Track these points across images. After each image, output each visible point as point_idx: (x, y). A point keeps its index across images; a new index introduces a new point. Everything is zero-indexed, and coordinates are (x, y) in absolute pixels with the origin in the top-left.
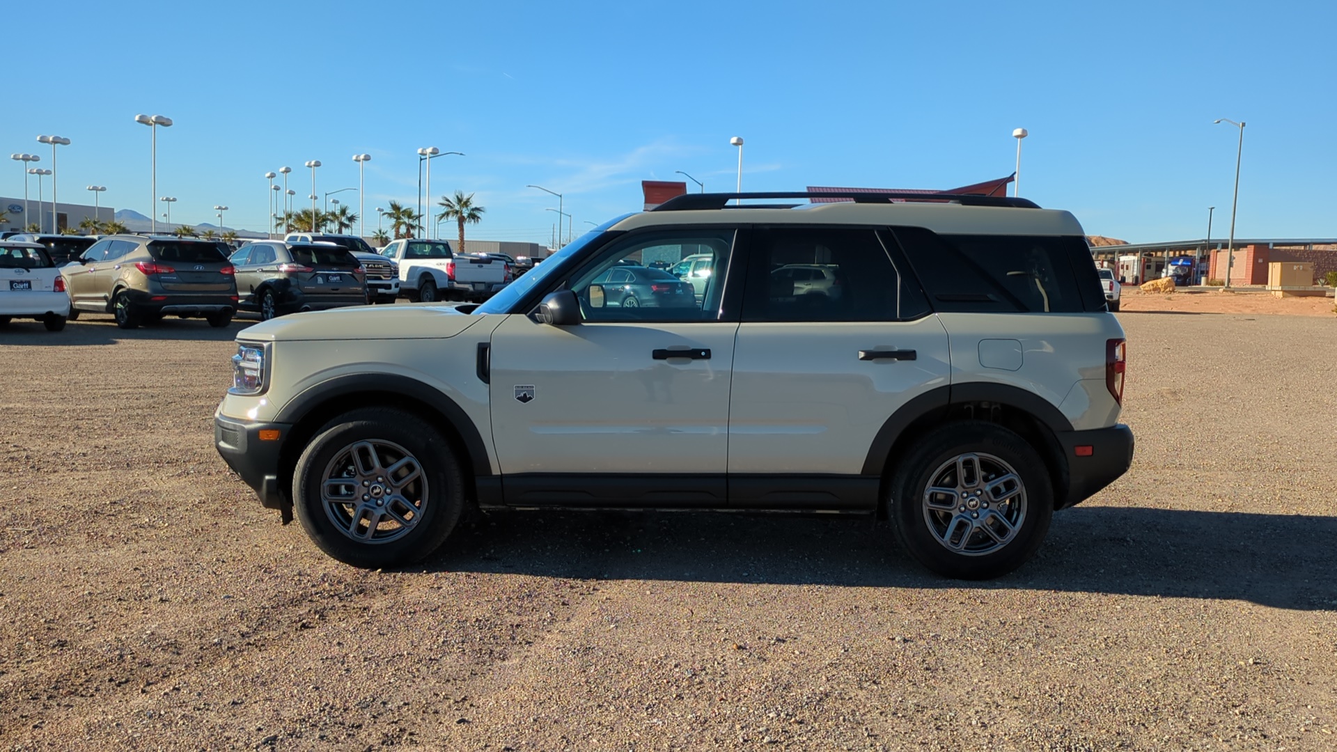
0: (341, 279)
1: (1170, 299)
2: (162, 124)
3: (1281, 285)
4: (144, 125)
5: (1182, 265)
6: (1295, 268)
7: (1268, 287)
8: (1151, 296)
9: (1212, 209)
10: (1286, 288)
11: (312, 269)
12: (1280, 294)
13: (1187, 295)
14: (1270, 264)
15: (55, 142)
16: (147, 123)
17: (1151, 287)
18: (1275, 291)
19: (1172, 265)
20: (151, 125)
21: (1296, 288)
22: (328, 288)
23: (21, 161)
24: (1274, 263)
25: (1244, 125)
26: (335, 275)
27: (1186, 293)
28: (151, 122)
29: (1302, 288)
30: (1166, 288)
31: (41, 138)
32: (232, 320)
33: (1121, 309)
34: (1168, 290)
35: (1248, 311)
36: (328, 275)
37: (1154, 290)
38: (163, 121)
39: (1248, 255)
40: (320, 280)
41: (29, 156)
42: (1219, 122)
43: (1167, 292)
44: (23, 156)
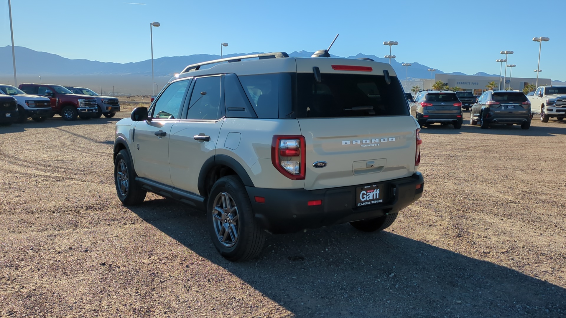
0: (514, 107)
2: (545, 40)
4: (537, 42)
11: (499, 103)
15: (507, 53)
16: (538, 41)
20: (540, 41)
22: (507, 112)
23: (500, 62)
26: (511, 106)
28: (539, 40)
31: (502, 52)
32: (462, 125)
36: (508, 105)
38: (544, 39)
40: (503, 108)
41: (503, 60)
44: (501, 60)
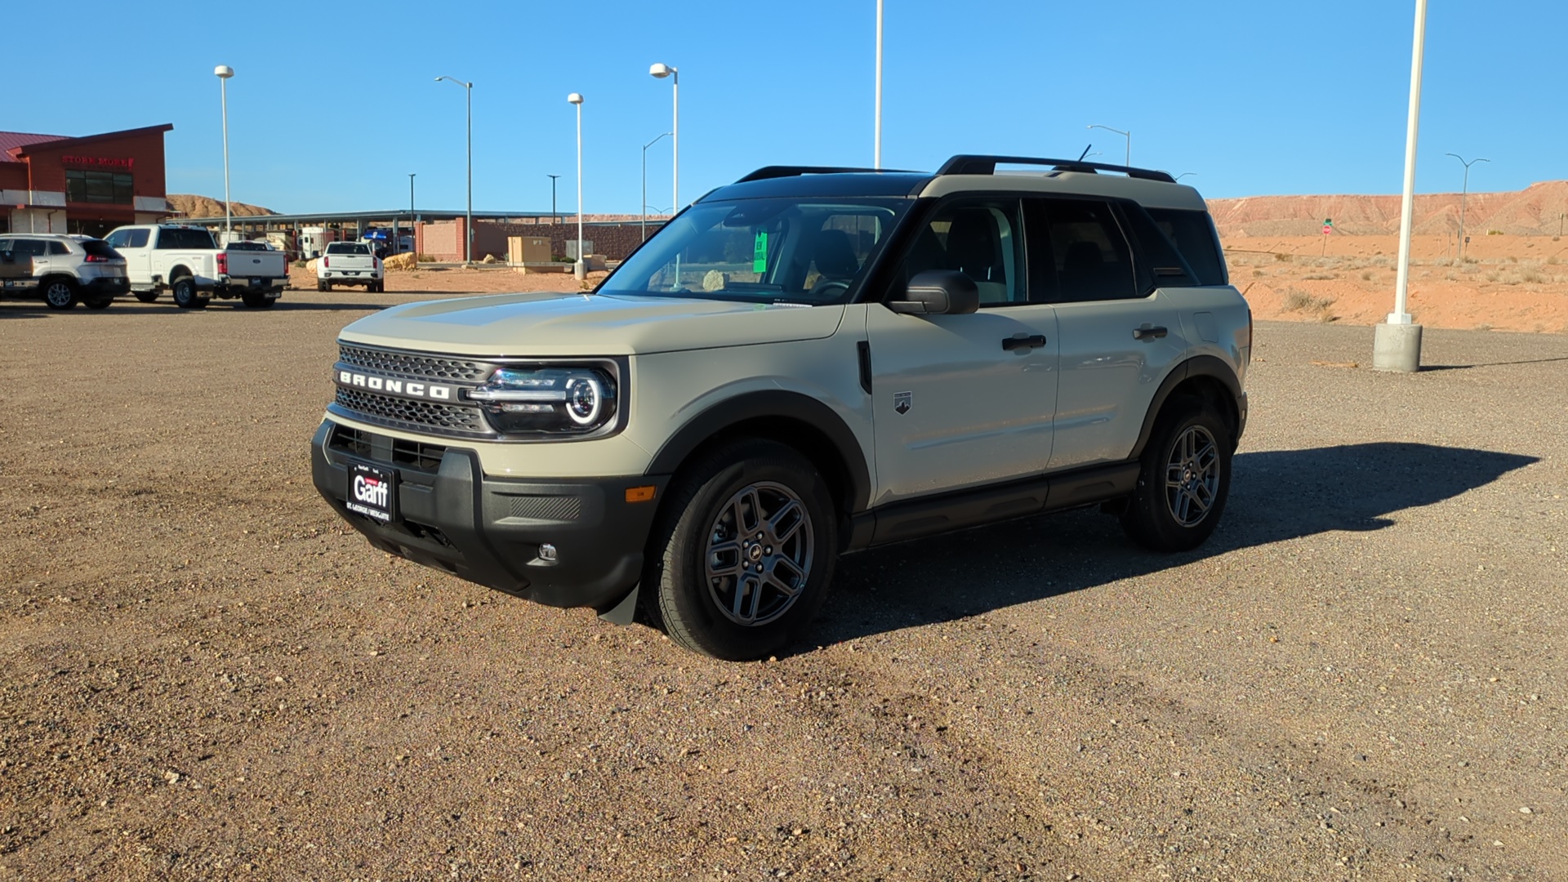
1: (417, 277)
3: (523, 260)
5: (377, 239)
6: (535, 242)
7: (510, 264)
8: (393, 274)
9: (412, 176)
10: (528, 264)
12: (522, 271)
13: (431, 272)
14: (510, 239)
17: (392, 264)
18: (517, 267)
19: (365, 238)
21: (537, 264)
24: (514, 238)
25: (471, 85)
27: (429, 270)
29: (542, 264)
30: (407, 265)
33: (385, 290)
34: (410, 267)
35: (503, 289)
37: (396, 267)
39: (457, 228)
42: (440, 80)
43: (409, 269)
